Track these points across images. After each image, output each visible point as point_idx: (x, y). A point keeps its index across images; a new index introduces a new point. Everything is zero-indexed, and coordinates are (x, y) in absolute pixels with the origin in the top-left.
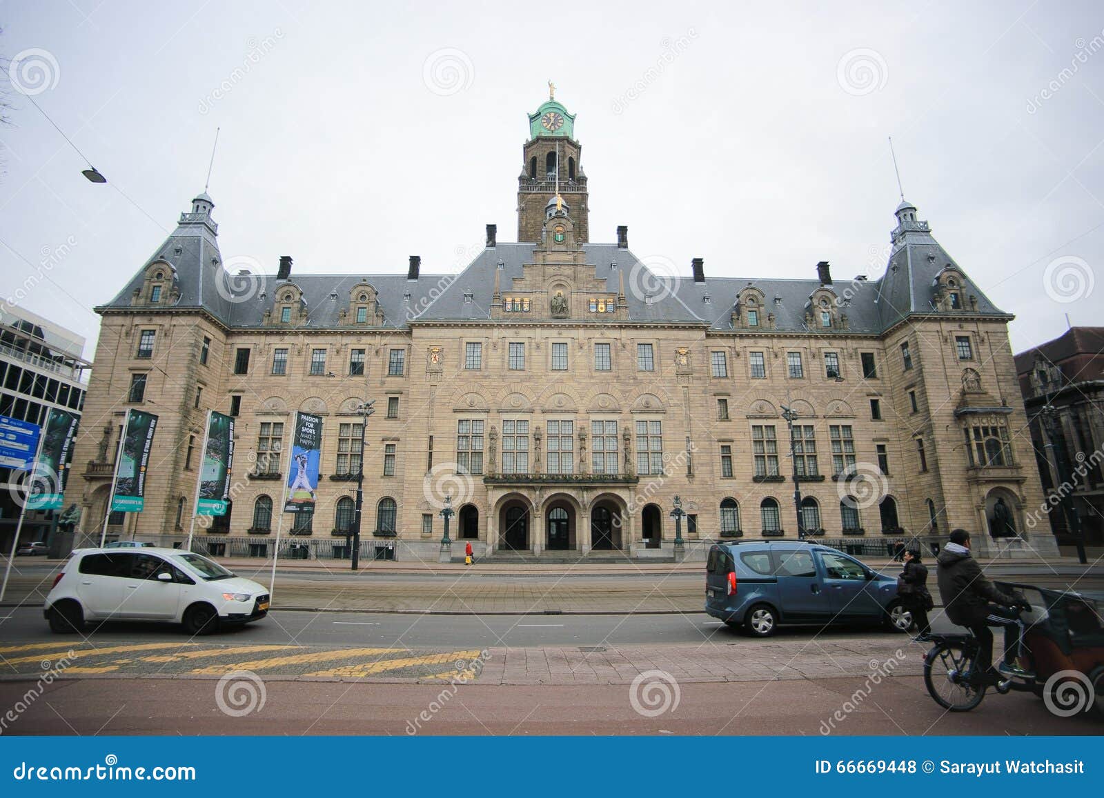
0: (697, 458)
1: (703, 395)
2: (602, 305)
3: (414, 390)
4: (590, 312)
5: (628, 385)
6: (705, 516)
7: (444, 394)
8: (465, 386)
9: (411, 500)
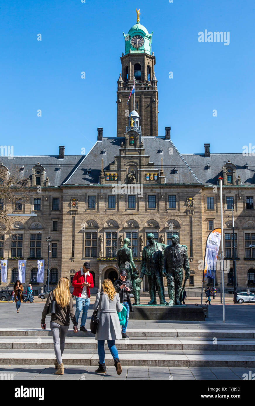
0: (195, 250)
1: (199, 220)
2: (152, 177)
3: (65, 219)
4: (147, 180)
5: (163, 215)
6: (198, 276)
7: (78, 220)
8: (88, 217)
9: (65, 269)
